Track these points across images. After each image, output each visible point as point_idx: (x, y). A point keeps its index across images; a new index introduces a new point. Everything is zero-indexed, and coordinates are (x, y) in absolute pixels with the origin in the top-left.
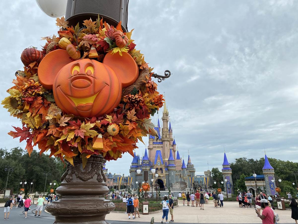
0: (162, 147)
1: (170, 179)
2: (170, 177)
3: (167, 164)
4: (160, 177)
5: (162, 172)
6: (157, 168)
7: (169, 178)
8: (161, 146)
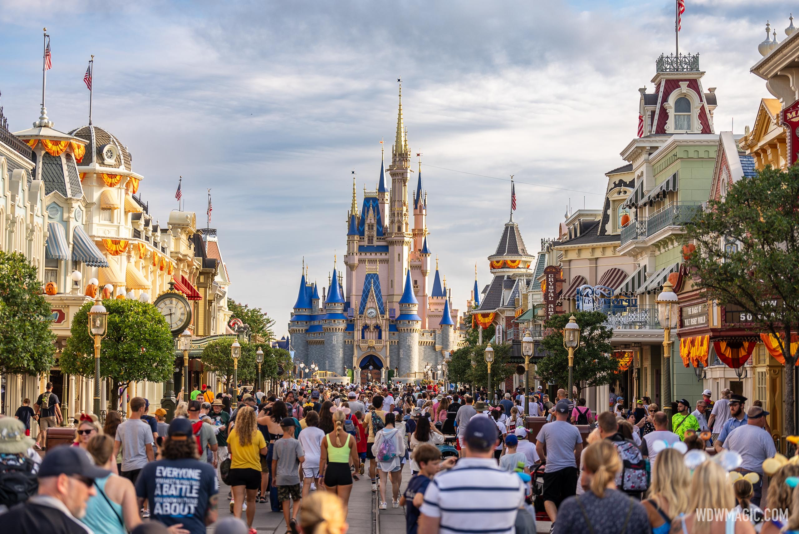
0: (386, 261)
1: (401, 356)
2: (401, 350)
3: (394, 312)
4: (373, 350)
5: (380, 337)
6: (366, 325)
7: (399, 352)
8: (384, 256)
